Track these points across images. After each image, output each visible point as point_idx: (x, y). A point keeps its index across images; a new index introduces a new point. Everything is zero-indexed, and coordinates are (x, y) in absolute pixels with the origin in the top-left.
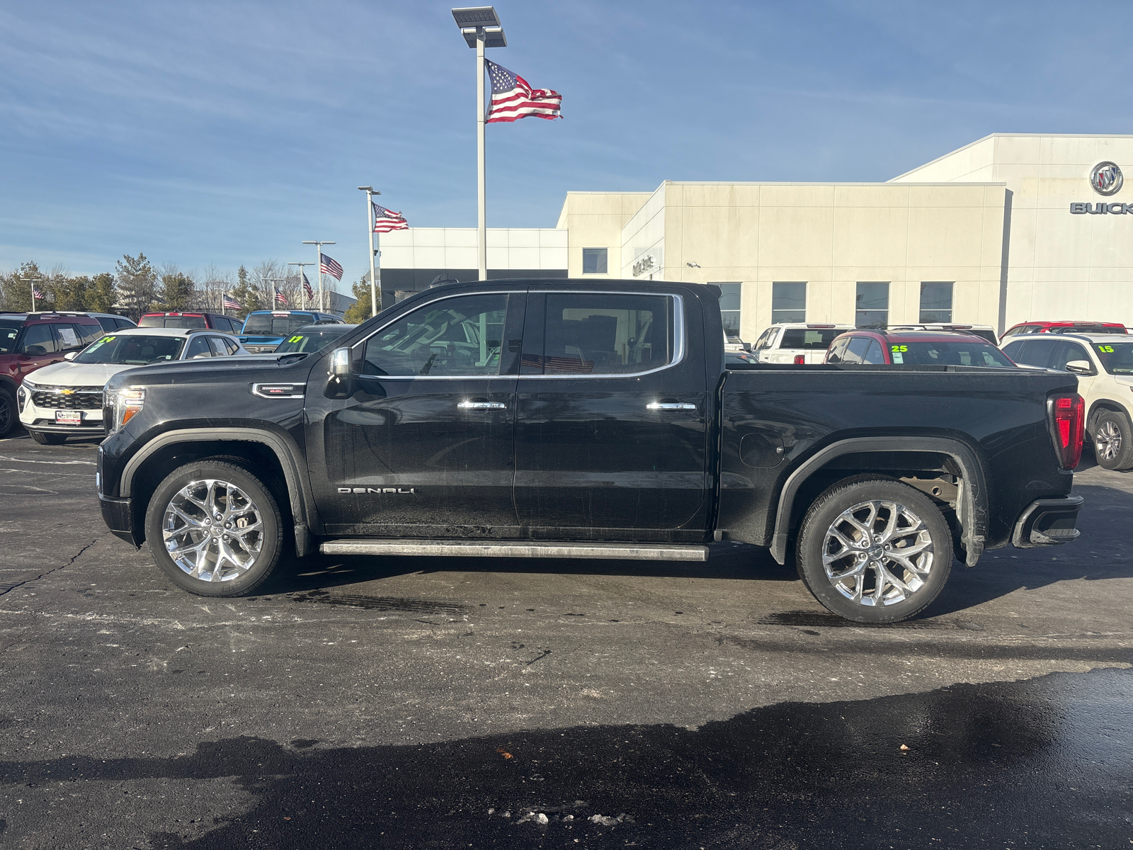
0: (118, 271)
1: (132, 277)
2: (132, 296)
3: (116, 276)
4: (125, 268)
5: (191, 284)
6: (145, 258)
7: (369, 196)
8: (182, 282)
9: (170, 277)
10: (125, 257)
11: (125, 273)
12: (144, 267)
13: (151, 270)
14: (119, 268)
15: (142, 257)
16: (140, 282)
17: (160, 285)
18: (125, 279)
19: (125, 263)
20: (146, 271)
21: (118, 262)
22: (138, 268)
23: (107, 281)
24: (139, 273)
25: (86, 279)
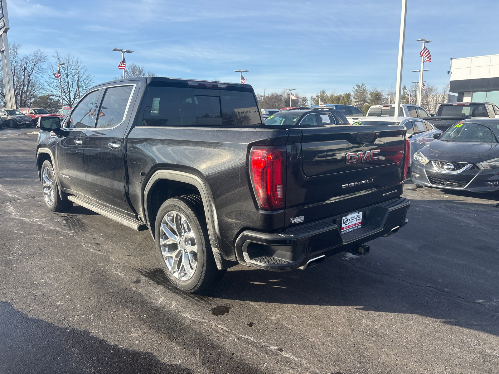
0: (353, 91)
1: (358, 94)
2: (357, 102)
3: (352, 93)
4: (356, 90)
5: (381, 95)
6: (364, 85)
7: (423, 44)
8: (377, 95)
9: (372, 93)
10: (356, 85)
11: (356, 92)
12: (363, 89)
13: (366, 90)
14: (354, 90)
15: (363, 85)
16: (361, 96)
17: (369, 96)
18: (356, 95)
19: (356, 88)
20: (364, 90)
21: (354, 88)
22: (361, 90)
23: (348, 96)
24: (361, 91)
25: (341, 96)
